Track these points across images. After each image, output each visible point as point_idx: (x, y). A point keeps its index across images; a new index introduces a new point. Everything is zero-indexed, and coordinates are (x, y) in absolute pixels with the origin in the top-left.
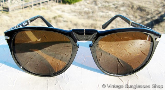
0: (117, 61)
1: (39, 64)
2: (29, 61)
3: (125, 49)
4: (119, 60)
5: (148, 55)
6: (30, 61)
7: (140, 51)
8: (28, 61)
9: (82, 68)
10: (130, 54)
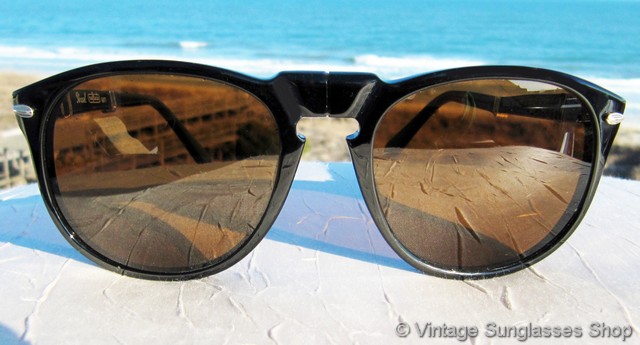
0: (456, 216)
1: (146, 231)
2: (109, 222)
3: (482, 175)
4: (462, 212)
5: (573, 202)
6: (112, 222)
7: (541, 185)
8: (106, 223)
9: (318, 252)
10: (504, 193)
